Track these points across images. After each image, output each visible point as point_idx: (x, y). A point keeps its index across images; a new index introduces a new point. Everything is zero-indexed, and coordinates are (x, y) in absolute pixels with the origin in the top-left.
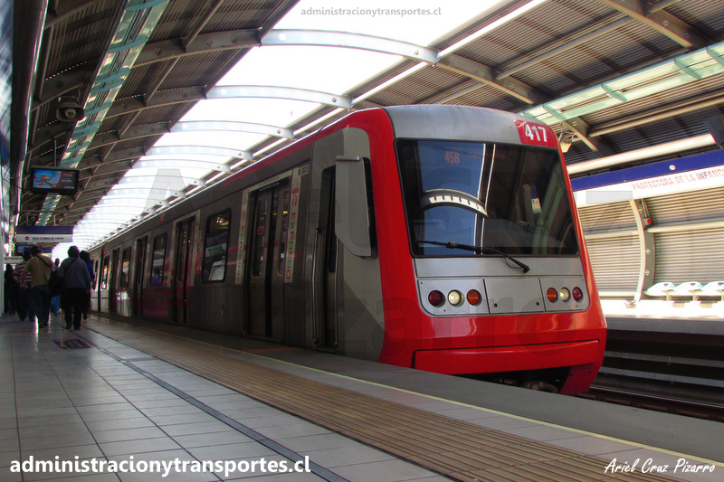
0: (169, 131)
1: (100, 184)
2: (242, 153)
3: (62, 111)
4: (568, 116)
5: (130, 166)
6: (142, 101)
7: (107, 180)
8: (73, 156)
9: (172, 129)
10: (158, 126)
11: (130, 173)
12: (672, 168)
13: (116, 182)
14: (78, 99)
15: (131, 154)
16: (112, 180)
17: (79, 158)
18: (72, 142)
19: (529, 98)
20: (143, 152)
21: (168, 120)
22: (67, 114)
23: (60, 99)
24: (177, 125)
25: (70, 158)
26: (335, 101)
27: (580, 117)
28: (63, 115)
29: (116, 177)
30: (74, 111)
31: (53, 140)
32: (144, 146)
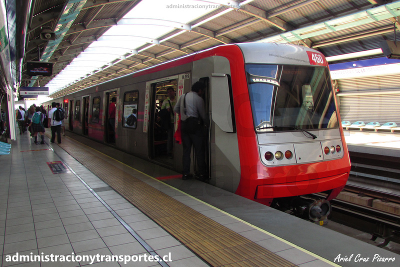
0: (97, 40)
1: (61, 65)
2: (132, 51)
3: (44, 35)
4: (303, 37)
5: (76, 56)
6: (84, 26)
7: (64, 63)
8: (48, 54)
9: (98, 40)
10: (91, 38)
11: (75, 59)
12: (354, 65)
13: (69, 64)
14: (51, 28)
15: (76, 51)
16: (66, 62)
17: (51, 54)
18: (47, 48)
19: (284, 27)
20: (83, 50)
21: (96, 35)
22: (46, 37)
23: (41, 28)
24: (101, 37)
25: (46, 55)
26: (182, 27)
27: (309, 38)
28: (44, 37)
29: (69, 62)
30: (50, 35)
31: (38, 47)
32: (83, 47)
